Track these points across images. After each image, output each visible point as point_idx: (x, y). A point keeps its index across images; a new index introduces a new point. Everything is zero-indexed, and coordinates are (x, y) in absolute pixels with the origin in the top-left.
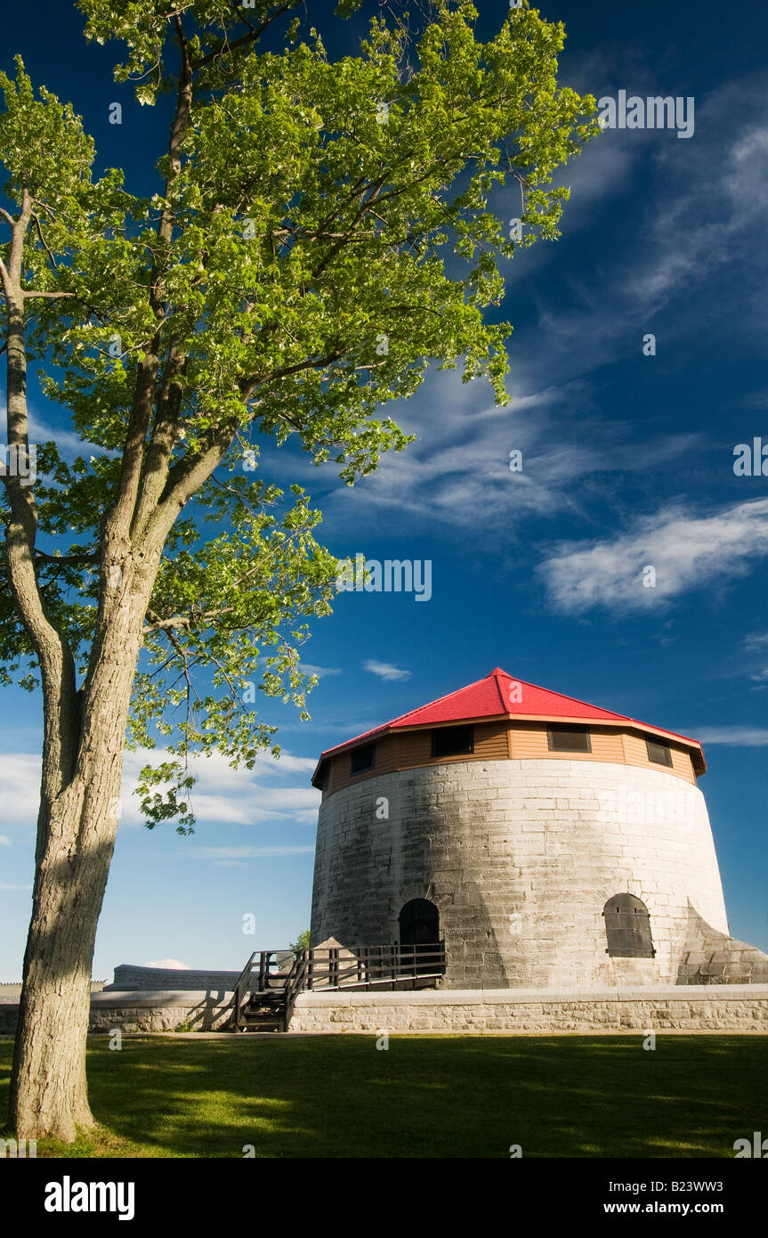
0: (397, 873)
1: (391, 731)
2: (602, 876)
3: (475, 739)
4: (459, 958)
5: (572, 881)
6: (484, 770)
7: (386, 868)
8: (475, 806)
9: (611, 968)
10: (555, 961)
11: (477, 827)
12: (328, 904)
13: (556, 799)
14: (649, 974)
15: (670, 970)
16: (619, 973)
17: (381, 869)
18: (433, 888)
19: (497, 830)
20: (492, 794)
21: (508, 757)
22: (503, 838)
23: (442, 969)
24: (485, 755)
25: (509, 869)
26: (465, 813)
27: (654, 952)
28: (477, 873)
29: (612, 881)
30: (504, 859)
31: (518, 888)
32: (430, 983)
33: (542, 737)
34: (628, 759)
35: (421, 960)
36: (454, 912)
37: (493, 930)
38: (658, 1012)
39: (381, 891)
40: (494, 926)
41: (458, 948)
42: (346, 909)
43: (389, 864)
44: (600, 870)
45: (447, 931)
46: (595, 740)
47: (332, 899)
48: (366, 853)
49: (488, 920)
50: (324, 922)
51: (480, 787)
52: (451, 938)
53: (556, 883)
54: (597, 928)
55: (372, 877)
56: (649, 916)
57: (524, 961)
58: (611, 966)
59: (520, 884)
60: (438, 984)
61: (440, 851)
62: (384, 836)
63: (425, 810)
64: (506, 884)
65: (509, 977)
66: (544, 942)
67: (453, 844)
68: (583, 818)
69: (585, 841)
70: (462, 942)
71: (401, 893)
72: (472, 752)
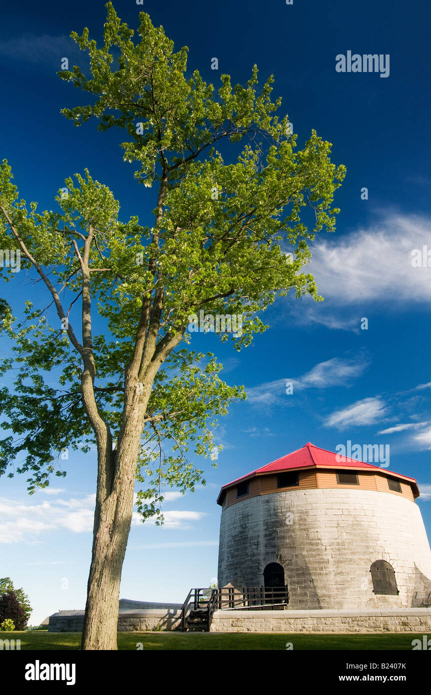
0: (262, 549)
1: (257, 475)
2: (369, 550)
3: (300, 478)
4: (295, 595)
5: (353, 553)
6: (305, 494)
7: (256, 546)
8: (301, 513)
9: (376, 601)
10: (346, 596)
11: (302, 524)
12: (227, 566)
13: (342, 509)
14: (396, 604)
15: (407, 601)
16: (380, 603)
17: (254, 547)
18: (281, 557)
19: (312, 526)
20: (309, 507)
21: (316, 487)
22: (316, 530)
23: (287, 601)
24: (305, 486)
25: (320, 547)
26: (296, 517)
27: (398, 592)
28: (303, 549)
29: (374, 553)
30: (317, 541)
31: (325, 557)
32: (281, 608)
33: (333, 477)
34: (379, 489)
35: (276, 595)
36: (292, 570)
37: (312, 579)
38: (403, 622)
39: (253, 559)
40: (313, 577)
41: (294, 589)
42: (236, 568)
43: (258, 544)
44: (367, 547)
45: (289, 580)
46: (361, 478)
47: (228, 563)
48: (246, 538)
49: (310, 574)
50: (224, 576)
51: (303, 503)
52: (291, 584)
53: (345, 554)
54: (367, 579)
55: (249, 551)
56: (394, 572)
57: (329, 597)
58: (376, 599)
59: (326, 555)
60: (285, 609)
61: (283, 537)
62: (254, 529)
63: (275, 515)
64: (319, 555)
65: (322, 605)
66: (340, 586)
67: (290, 533)
68: (357, 519)
69: (359, 532)
70: (297, 586)
71: (264, 560)
72: (298, 485)
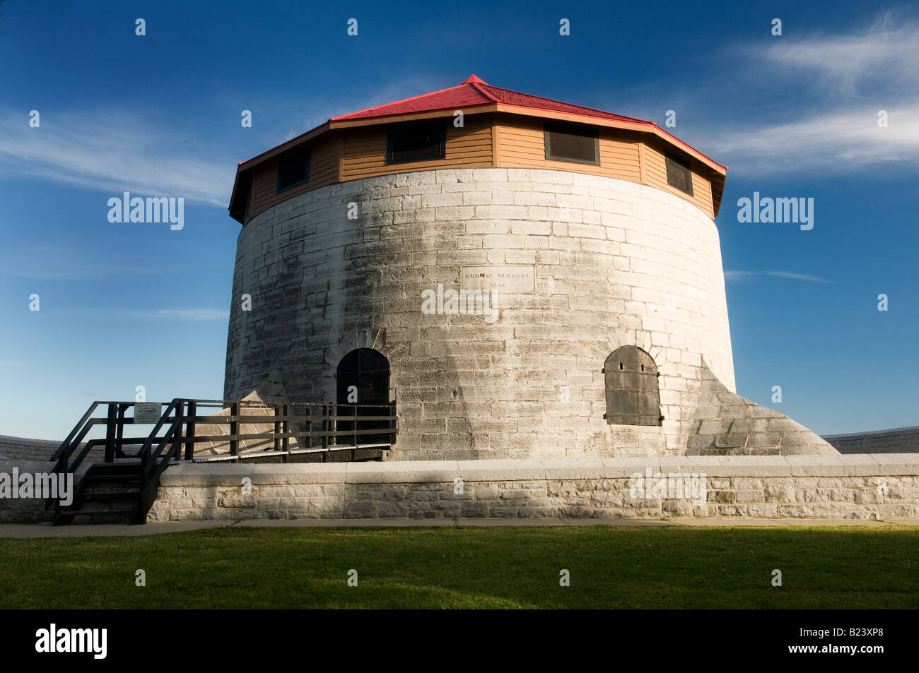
0: (336, 316)
1: (332, 126)
2: (605, 323)
3: (448, 135)
4: (414, 424)
5: (567, 328)
6: (459, 181)
7: (321, 310)
8: (444, 228)
9: (608, 438)
10: (540, 428)
11: (445, 256)
12: (245, 358)
13: (552, 222)
14: (654, 445)
15: (678, 441)
17: (314, 311)
18: (384, 334)
19: (472, 260)
20: (467, 214)
21: (491, 164)
22: (480, 270)
23: (391, 438)
24: (459, 161)
26: (430, 238)
27: (661, 418)
29: (617, 331)
31: (497, 337)
32: (375, 455)
33: (537, 139)
34: (644, 177)
35: (363, 425)
36: (409, 366)
37: (460, 388)
38: (718, 493)
39: (312, 339)
40: (463, 384)
41: (412, 411)
42: (267, 363)
43: (325, 304)
44: (603, 315)
45: (401, 390)
46: (606, 147)
47: (248, 352)
48: (295, 291)
49: (456, 376)
50: (238, 382)
51: (452, 203)
52: (404, 398)
53: (548, 330)
54: (595, 388)
55: (301, 321)
56: (658, 375)
57: (499, 428)
58: (608, 434)
59: (500, 330)
60: (384, 456)
61: (394, 286)
62: (319, 268)
63: (375, 233)
64: (482, 330)
65: (479, 446)
66: (526, 404)
67: (412, 278)
68: (585, 248)
69: (587, 278)
70: (419, 403)
71: (340, 341)
72: (443, 157)
